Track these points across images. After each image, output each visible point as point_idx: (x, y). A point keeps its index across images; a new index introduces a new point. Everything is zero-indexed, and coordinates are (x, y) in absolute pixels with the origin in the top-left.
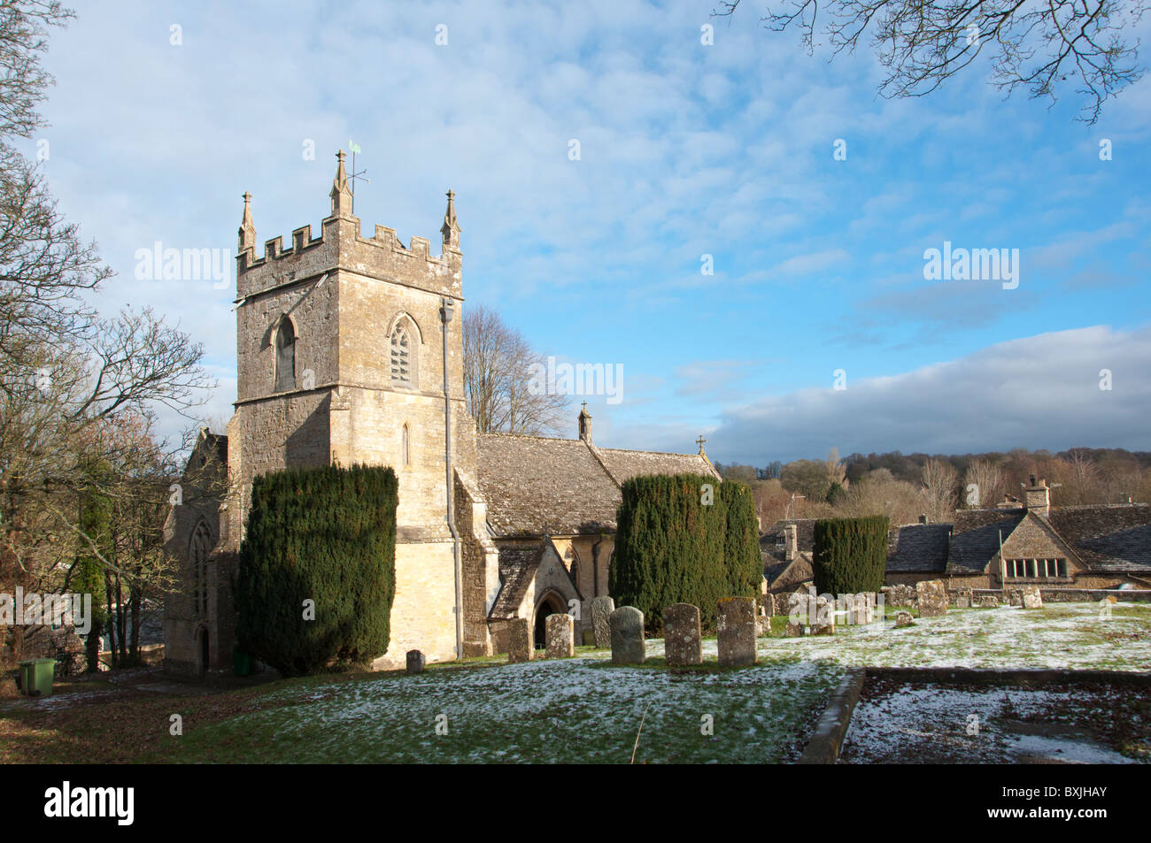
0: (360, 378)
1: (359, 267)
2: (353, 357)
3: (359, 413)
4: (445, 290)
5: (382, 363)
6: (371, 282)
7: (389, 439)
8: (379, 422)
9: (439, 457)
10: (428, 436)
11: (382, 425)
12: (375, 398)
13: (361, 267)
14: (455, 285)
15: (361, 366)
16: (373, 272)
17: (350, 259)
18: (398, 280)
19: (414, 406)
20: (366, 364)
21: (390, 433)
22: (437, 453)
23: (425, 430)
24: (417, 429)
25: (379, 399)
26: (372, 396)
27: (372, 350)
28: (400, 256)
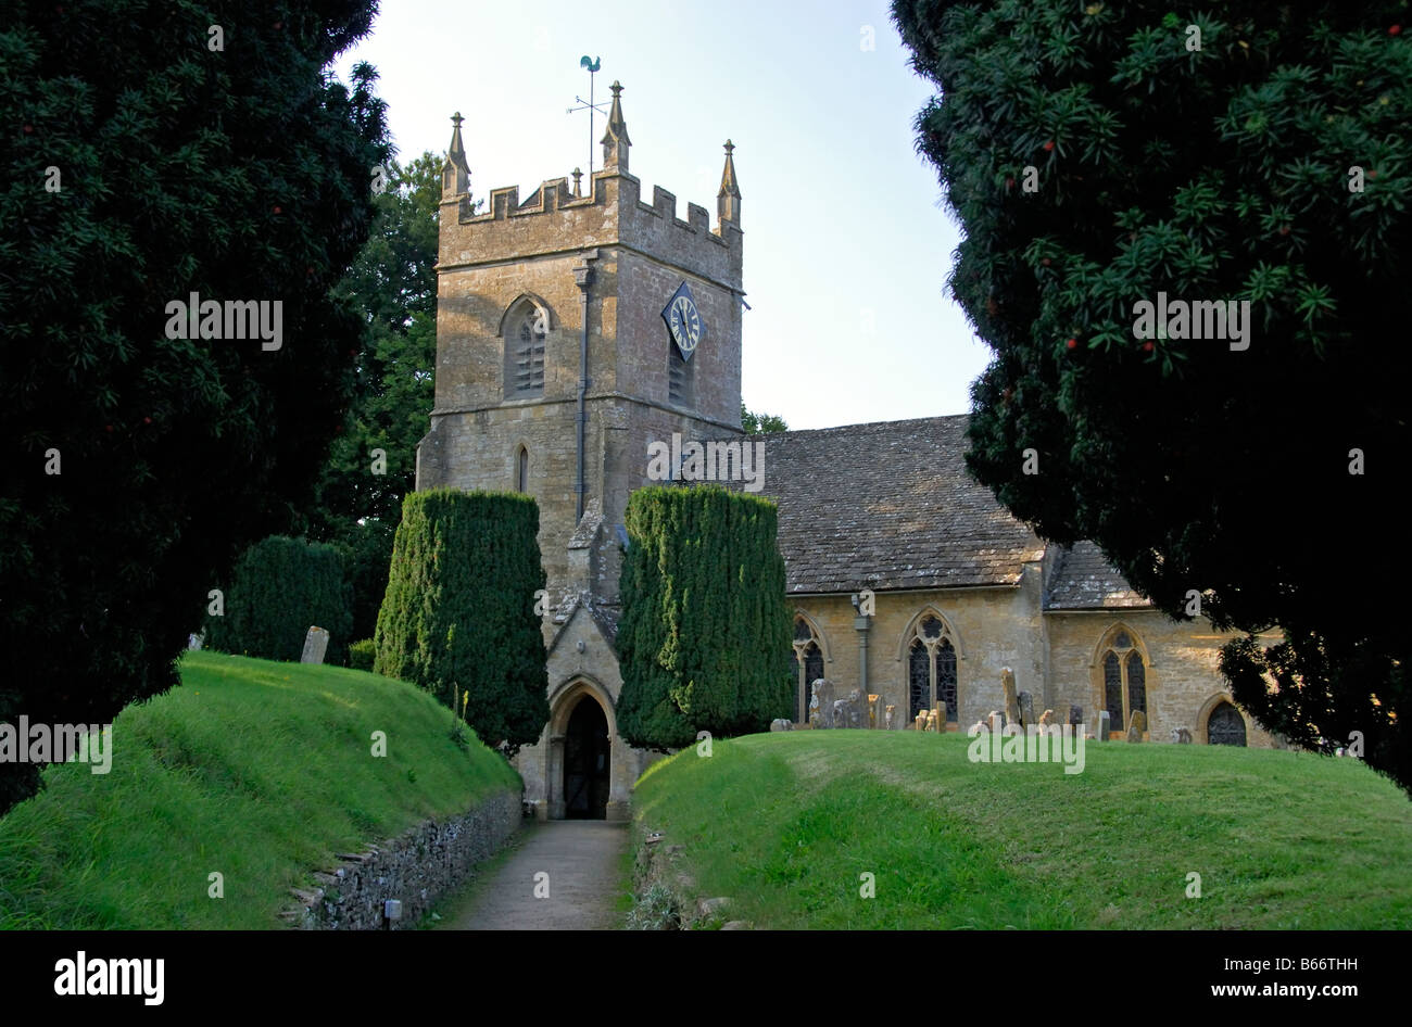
0: (460, 401)
1: (463, 257)
2: (452, 375)
3: (456, 446)
4: (589, 241)
5: (490, 373)
6: (480, 272)
7: (495, 474)
8: (483, 451)
9: (567, 487)
10: (551, 459)
11: (487, 456)
12: (476, 423)
13: (466, 257)
14: (607, 225)
15: (463, 385)
16: (483, 257)
17: (452, 252)
18: (515, 254)
19: (530, 421)
20: (470, 382)
21: (498, 464)
22: (565, 482)
23: (548, 451)
24: (537, 451)
25: (482, 423)
26: (472, 421)
27: (478, 360)
28: (519, 220)
